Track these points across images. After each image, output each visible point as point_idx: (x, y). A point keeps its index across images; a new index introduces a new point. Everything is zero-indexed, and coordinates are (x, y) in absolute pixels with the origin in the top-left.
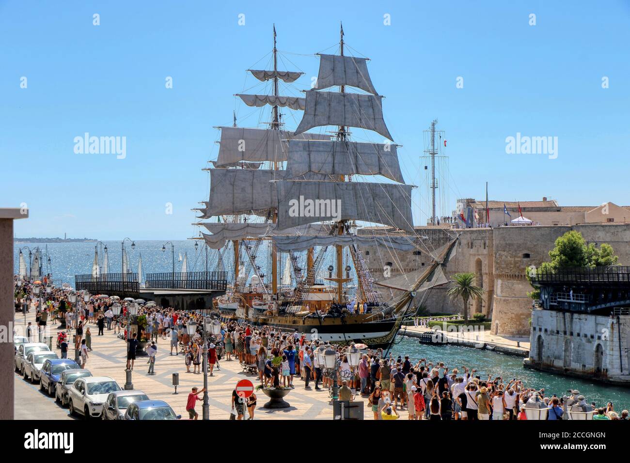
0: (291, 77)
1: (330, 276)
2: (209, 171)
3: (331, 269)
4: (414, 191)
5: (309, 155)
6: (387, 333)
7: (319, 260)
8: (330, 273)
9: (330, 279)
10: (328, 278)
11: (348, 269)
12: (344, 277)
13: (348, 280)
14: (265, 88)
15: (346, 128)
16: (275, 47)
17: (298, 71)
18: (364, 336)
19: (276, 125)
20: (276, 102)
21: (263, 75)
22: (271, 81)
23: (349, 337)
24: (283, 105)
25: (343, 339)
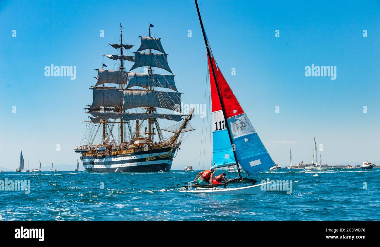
0: (128, 47)
1: (146, 132)
2: (92, 89)
3: (146, 129)
4: (181, 95)
5: (137, 79)
6: (169, 152)
7: (141, 125)
8: (146, 131)
9: (146, 133)
10: (145, 132)
11: (154, 129)
12: (152, 132)
13: (154, 133)
14: (117, 52)
15: (152, 68)
16: (121, 34)
17: (131, 44)
18: (159, 154)
19: (122, 68)
20: (122, 58)
21: (116, 47)
22: (119, 49)
23: (153, 155)
24: (125, 59)
25: (151, 156)
